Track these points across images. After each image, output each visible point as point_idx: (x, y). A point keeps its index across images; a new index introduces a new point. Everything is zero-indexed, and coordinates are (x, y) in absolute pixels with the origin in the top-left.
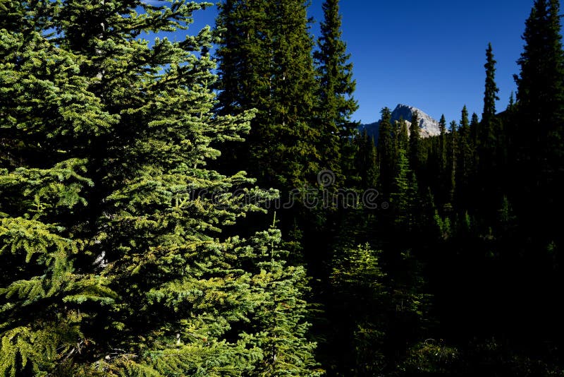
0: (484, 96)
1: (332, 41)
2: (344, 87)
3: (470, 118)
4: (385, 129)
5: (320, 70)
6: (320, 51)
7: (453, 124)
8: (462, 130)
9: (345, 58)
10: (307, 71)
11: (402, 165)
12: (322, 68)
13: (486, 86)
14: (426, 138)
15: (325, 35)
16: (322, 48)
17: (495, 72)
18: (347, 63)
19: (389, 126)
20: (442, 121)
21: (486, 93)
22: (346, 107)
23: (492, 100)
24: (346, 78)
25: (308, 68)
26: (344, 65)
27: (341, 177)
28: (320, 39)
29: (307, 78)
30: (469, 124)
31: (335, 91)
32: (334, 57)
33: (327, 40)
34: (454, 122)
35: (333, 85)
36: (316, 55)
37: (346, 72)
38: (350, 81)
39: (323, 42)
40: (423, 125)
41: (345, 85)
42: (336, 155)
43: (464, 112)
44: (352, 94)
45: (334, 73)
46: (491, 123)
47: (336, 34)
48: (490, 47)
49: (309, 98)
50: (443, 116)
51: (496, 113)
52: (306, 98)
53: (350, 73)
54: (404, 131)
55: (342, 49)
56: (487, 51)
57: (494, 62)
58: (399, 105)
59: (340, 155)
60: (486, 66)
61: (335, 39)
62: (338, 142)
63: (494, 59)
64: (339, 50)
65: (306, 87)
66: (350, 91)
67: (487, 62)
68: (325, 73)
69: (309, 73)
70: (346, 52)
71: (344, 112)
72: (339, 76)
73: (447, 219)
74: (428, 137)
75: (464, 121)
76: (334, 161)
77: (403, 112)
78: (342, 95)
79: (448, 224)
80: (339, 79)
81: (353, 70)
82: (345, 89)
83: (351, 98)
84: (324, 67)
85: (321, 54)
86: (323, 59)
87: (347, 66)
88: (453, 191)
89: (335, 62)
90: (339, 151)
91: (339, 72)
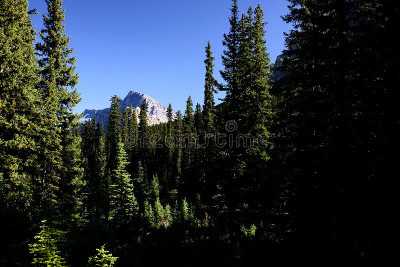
0: (204, 89)
1: (55, 34)
2: (67, 80)
3: (194, 108)
4: (114, 117)
5: (41, 63)
6: (43, 43)
7: (178, 114)
8: (187, 119)
9: (67, 51)
10: (26, 65)
11: (121, 158)
12: (45, 59)
13: (206, 79)
14: (157, 125)
15: (48, 27)
16: (46, 40)
17: (213, 68)
18: (70, 56)
19: (119, 114)
20: (169, 110)
21: (206, 87)
22: (69, 100)
23: (210, 93)
24: (69, 71)
25: (28, 62)
26: (67, 59)
27: (63, 169)
28: (43, 31)
29: (26, 72)
30: (193, 114)
31: (57, 84)
32: (57, 50)
33: (50, 33)
34: (179, 112)
35: (55, 78)
36: (38, 47)
37: (68, 65)
38: (72, 74)
39: (46, 35)
40: (154, 112)
41: (68, 78)
42: (57, 147)
43: (189, 103)
44: (75, 86)
45: (57, 66)
46: (210, 114)
47: (59, 28)
48: (209, 45)
49: (28, 91)
50: (170, 105)
51: (215, 105)
52: (25, 91)
53: (73, 66)
54: (134, 119)
55: (65, 42)
56: (206, 48)
57: (212, 58)
58: (131, 92)
59: (61, 147)
60: (206, 61)
61: (58, 32)
62: (60, 134)
63: (212, 56)
64: (61, 44)
65: (26, 80)
66: (73, 83)
67: (207, 58)
68: (47, 65)
69: (29, 67)
70: (68, 46)
71: (66, 104)
72: (62, 68)
73: (168, 207)
74: (158, 123)
75: (188, 111)
76: (56, 154)
77: (135, 99)
78: (64, 87)
79: (169, 212)
80: (63, 72)
81: (75, 64)
82: (68, 82)
83: (74, 90)
84: (47, 59)
85: (44, 47)
86: (46, 51)
87: (70, 59)
88: (178, 177)
89: (58, 55)
90: (61, 144)
91: (62, 64)
